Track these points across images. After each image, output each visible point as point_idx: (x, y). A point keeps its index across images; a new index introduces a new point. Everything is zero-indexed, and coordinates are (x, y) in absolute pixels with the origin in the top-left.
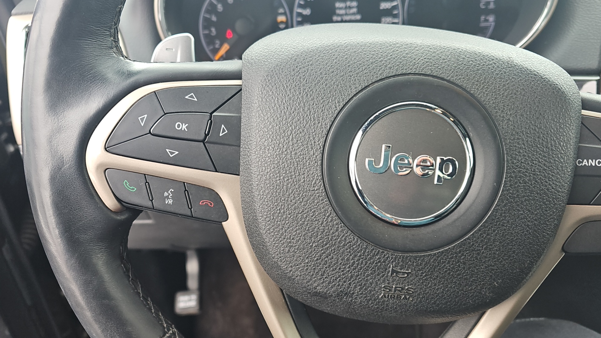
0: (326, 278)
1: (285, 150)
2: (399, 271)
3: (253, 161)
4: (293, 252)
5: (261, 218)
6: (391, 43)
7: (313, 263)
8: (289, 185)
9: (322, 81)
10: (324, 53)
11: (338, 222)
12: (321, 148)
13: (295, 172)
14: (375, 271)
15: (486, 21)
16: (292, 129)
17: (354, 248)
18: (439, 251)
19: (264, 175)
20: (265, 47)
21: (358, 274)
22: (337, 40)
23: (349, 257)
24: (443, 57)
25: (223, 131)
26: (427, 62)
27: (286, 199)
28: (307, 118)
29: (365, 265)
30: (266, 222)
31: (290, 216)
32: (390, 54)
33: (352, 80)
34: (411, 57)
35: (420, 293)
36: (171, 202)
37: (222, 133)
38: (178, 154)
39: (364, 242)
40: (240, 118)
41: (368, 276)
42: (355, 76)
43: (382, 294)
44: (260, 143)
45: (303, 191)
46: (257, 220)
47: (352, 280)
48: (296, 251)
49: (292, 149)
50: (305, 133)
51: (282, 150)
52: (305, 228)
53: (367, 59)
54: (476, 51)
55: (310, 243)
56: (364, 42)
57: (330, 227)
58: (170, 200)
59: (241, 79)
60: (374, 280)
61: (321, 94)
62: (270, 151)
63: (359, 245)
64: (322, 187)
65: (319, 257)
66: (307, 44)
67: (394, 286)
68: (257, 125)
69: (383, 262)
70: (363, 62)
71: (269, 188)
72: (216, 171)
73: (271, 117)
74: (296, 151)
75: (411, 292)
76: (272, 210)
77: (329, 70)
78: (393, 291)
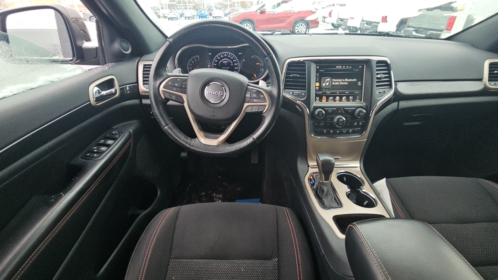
3: (188, 92)
8: (194, 95)
15: (261, 70)
18: (219, 108)
19: (190, 94)
25: (184, 86)
29: (206, 110)
32: (213, 74)
34: (216, 75)
38: (176, 89)
40: (187, 84)
43: (210, 116)
55: (197, 106)
58: (174, 98)
59: (188, 77)
62: (191, 90)
63: (205, 106)
64: (200, 96)
68: (189, 85)
72: (182, 93)
74: (195, 89)
75: (215, 115)
78: (212, 115)
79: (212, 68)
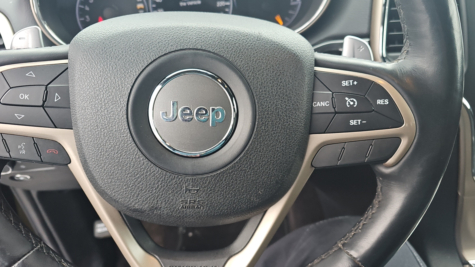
0: (140, 198)
1: (99, 109)
2: (191, 189)
3: (78, 119)
4: (114, 182)
5: (88, 159)
6: (174, 27)
7: (129, 189)
8: (105, 134)
9: (123, 58)
10: (124, 37)
11: (144, 158)
12: (125, 106)
13: (109, 124)
14: (174, 190)
16: (103, 93)
17: (157, 176)
18: (217, 172)
19: (86, 128)
20: (84, 35)
21: (162, 193)
22: (135, 27)
23: (155, 182)
24: (210, 36)
25: (57, 98)
26: (198, 40)
27: (104, 144)
28: (114, 85)
29: (166, 187)
30: (92, 162)
31: (108, 156)
32: (172, 36)
33: (144, 56)
34: (187, 37)
35: (208, 203)
36: (24, 152)
37: (56, 99)
38: (24, 116)
39: (163, 171)
40: (68, 87)
41: (170, 194)
42: (146, 52)
43: (181, 206)
44: (81, 105)
45: (115, 138)
46: (86, 161)
47: (158, 198)
48: (116, 181)
49: (104, 108)
50: (113, 95)
51: (97, 109)
52: (120, 164)
53: (155, 40)
54: (235, 30)
55: (126, 175)
56: (154, 27)
57: (138, 162)
58: (23, 151)
59: (67, 59)
60: (174, 197)
61: (123, 67)
62: (89, 111)
63: (160, 173)
64: (129, 134)
65: (133, 184)
66: (113, 31)
67: (189, 200)
68: (78, 92)
69: (179, 184)
70: (152, 42)
71: (91, 137)
72: (56, 127)
73: (88, 85)
74: (107, 109)
75: (201, 203)
76: (95, 153)
77: (128, 49)
78: (189, 203)
79: (149, 11)
